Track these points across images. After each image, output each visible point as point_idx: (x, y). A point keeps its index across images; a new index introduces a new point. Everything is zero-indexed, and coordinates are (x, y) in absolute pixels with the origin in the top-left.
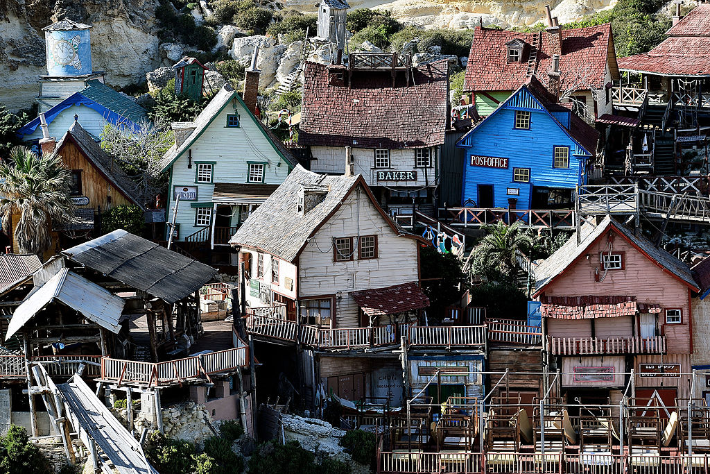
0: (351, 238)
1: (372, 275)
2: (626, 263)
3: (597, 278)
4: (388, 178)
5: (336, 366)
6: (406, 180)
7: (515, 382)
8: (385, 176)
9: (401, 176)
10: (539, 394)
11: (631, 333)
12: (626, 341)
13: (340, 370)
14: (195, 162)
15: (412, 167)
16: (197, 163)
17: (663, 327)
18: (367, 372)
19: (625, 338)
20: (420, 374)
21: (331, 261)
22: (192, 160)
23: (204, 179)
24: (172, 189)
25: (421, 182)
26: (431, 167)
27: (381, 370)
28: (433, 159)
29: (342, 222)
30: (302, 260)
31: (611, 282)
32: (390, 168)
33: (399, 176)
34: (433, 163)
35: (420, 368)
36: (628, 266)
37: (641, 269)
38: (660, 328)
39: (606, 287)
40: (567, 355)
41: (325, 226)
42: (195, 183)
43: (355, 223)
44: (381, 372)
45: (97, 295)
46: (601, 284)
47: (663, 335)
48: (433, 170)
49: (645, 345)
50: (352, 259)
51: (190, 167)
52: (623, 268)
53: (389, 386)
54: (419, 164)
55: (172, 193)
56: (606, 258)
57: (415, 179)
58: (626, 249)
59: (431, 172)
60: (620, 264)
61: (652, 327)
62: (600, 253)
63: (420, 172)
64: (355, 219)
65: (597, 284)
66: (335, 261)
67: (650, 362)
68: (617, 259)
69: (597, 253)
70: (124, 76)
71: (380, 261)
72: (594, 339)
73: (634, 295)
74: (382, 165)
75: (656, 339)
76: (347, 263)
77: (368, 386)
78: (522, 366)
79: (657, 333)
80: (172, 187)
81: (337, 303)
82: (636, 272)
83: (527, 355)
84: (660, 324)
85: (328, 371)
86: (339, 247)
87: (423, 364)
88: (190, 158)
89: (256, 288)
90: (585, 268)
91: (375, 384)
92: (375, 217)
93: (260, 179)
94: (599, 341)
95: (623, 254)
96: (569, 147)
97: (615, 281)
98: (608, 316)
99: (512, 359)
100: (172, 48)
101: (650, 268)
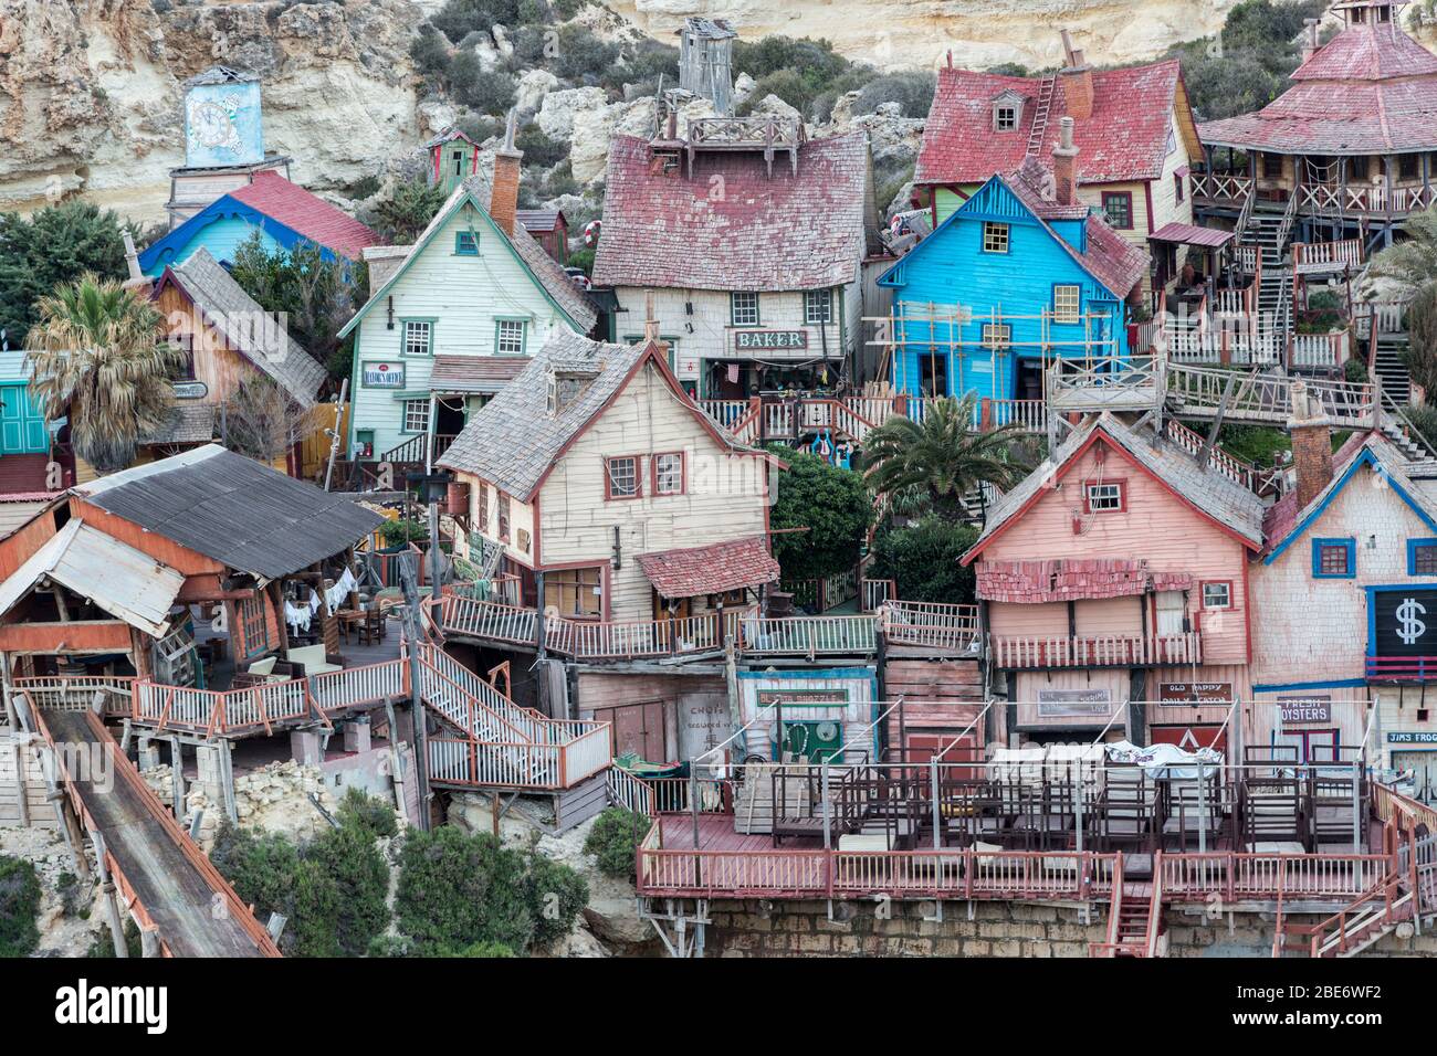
0: (638, 457)
1: (678, 523)
2: (1129, 499)
3: (1077, 528)
4: (756, 343)
5: (610, 689)
6: (788, 348)
7: (933, 717)
8: (750, 340)
9: (779, 340)
10: (976, 739)
11: (1140, 626)
12: (1129, 642)
13: (615, 696)
14: (400, 318)
15: (799, 324)
16: (403, 320)
17: (1197, 616)
18: (670, 699)
19: (1128, 636)
20: (761, 704)
21: (600, 499)
22: (394, 315)
23: (417, 349)
24: (360, 368)
25: (814, 351)
26: (832, 324)
27: (694, 696)
28: (836, 310)
29: (619, 427)
30: (546, 498)
31: (1103, 534)
32: (758, 326)
33: (775, 340)
34: (836, 316)
35: (759, 693)
36: (1134, 505)
37: (1155, 510)
38: (1191, 617)
39: (1092, 545)
40: (1024, 670)
41: (586, 436)
42: (401, 356)
43: (645, 431)
44: (693, 702)
45: (132, 567)
46: (1083, 538)
47: (1198, 630)
48: (837, 328)
49: (1164, 648)
50: (639, 495)
51: (390, 326)
52: (1124, 509)
53: (710, 726)
54: (811, 317)
55: (359, 373)
56: (1094, 490)
57: (805, 347)
58: (1129, 473)
59: (833, 332)
60: (1119, 501)
61: (1178, 616)
62: (1081, 482)
63: (814, 334)
64: (645, 422)
65: (1077, 538)
66: (607, 499)
67: (1176, 681)
68: (1114, 491)
69: (1077, 481)
70: (351, 162)
71: (692, 498)
72: (1071, 639)
73: (1145, 557)
74: (745, 321)
75: (1184, 638)
76: (630, 502)
77: (671, 725)
78: (946, 689)
79: (1186, 627)
80: (360, 362)
81: (613, 576)
82: (1148, 516)
83: (953, 669)
84: (1192, 610)
85: (595, 699)
86: (615, 473)
87: (765, 685)
88: (390, 311)
89: (477, 547)
90: (1054, 510)
91: (684, 722)
92: (682, 419)
93: (518, 348)
94: (1080, 642)
95: (1123, 483)
96: (1080, 285)
97: (1110, 533)
98: (1095, 597)
99: (927, 674)
100: (438, 112)
101: (1172, 509)
